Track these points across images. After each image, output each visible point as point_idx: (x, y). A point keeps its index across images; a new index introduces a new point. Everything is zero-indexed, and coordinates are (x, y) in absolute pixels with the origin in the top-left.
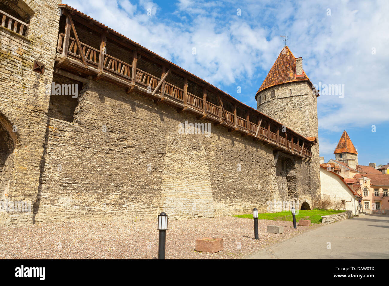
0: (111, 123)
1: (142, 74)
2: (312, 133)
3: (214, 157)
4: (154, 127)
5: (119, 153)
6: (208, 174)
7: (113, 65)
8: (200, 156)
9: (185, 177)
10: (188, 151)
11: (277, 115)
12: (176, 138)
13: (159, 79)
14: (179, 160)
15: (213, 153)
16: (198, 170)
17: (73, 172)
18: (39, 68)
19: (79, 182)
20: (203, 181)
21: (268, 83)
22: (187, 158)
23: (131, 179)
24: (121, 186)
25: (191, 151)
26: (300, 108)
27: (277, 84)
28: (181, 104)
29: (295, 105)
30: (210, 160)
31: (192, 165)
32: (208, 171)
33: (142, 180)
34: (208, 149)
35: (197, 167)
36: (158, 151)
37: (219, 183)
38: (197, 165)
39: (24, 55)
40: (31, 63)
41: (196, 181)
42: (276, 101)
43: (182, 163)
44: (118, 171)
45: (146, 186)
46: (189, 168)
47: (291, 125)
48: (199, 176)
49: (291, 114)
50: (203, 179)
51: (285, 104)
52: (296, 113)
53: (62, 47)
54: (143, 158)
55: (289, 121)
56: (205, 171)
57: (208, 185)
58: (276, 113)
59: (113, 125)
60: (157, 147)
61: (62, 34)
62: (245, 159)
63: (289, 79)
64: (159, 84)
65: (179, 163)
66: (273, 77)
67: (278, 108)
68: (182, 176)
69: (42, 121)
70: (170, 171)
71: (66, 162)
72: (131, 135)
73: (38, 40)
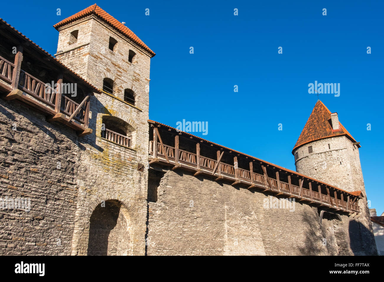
0: (184, 200)
1: (204, 159)
2: (357, 186)
3: (263, 220)
4: (214, 199)
5: (192, 223)
6: (260, 236)
7: (184, 156)
8: (252, 221)
9: (242, 240)
10: (242, 217)
11: (317, 170)
12: (232, 206)
13: (216, 161)
14: (235, 225)
15: (262, 216)
16: (251, 232)
17: (163, 241)
18: (141, 168)
19: (168, 248)
20: (257, 242)
21: (305, 139)
22: (242, 222)
23: (202, 243)
24: (195, 249)
25: (245, 216)
26: (341, 162)
27: (314, 140)
28: (233, 178)
29: (335, 159)
30: (260, 223)
31: (246, 228)
32: (260, 233)
33: (209, 244)
34: (257, 213)
35: (251, 230)
36: (219, 219)
37: (270, 243)
38: (251, 228)
39: (133, 161)
40: (136, 165)
41: (251, 242)
42: (314, 156)
43: (238, 227)
44: (192, 238)
45: (212, 249)
46: (244, 232)
47: (333, 179)
48: (253, 237)
49: (332, 169)
50: (256, 240)
51: (324, 159)
52: (337, 167)
53: (153, 151)
54: (209, 225)
55: (330, 176)
56: (257, 233)
57: (261, 245)
58: (316, 168)
59: (186, 202)
60: (218, 215)
61: (152, 141)
62: (291, 219)
63: (326, 134)
64: (216, 165)
65: (236, 228)
66: (309, 132)
67: (317, 163)
68: (240, 239)
69: (144, 205)
70: (230, 235)
71: (158, 233)
72: (199, 208)
73: (138, 148)
